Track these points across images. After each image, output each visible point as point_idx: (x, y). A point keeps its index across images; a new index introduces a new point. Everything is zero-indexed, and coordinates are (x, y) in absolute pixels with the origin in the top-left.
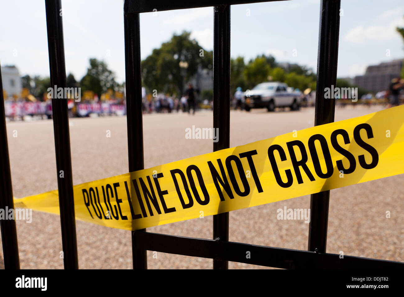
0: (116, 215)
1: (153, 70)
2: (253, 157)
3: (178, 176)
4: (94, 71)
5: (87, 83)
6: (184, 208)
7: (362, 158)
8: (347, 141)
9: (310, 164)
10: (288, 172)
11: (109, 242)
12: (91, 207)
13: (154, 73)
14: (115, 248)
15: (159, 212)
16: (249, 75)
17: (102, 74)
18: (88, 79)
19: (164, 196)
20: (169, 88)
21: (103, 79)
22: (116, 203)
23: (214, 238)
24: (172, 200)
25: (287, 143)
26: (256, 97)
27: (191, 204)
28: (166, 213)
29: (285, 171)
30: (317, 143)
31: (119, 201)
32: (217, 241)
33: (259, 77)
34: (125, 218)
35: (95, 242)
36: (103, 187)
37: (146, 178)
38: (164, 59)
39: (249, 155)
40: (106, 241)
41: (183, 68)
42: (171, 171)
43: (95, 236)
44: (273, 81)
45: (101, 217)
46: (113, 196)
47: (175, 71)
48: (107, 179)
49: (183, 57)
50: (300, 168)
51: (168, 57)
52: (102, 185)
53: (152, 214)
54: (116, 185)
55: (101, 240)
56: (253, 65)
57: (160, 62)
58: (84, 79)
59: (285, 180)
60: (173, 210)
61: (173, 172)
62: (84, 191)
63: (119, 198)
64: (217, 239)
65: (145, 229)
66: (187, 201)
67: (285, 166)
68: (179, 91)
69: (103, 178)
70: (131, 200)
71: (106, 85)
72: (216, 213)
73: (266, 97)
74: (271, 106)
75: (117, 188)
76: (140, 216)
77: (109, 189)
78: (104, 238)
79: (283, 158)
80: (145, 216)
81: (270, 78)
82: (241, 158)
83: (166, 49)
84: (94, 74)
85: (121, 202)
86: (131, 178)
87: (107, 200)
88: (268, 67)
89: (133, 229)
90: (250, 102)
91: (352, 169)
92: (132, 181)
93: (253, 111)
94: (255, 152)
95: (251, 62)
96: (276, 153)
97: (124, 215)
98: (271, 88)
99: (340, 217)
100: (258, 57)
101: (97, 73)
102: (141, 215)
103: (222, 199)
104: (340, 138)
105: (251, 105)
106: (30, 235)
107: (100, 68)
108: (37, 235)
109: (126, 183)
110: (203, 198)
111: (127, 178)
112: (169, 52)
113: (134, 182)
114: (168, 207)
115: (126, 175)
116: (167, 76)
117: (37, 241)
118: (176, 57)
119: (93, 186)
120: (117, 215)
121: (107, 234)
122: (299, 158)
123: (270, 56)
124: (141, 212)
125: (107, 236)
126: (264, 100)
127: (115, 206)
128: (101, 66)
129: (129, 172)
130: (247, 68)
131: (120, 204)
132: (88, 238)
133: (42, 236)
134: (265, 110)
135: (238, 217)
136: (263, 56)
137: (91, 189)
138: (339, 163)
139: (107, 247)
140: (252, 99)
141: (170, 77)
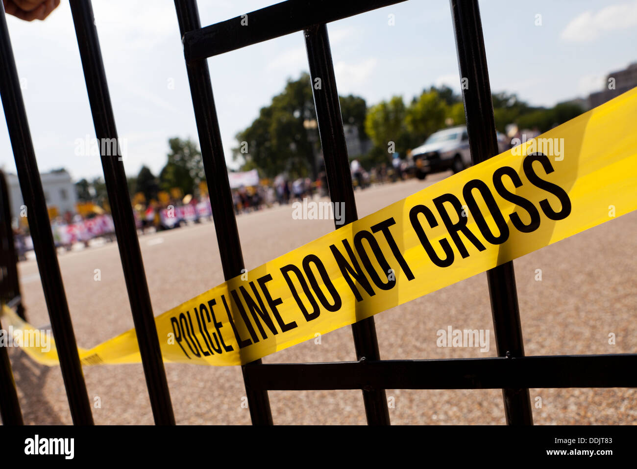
0: (217, 348)
1: (266, 140)
2: (390, 228)
3: (291, 274)
4: (178, 157)
5: (169, 176)
6: (308, 321)
7: (545, 204)
8: (517, 183)
9: (472, 226)
10: (444, 243)
11: (230, 409)
12: (183, 342)
13: (267, 144)
14: (239, 416)
15: (275, 332)
16: (414, 122)
17: (190, 160)
18: (171, 170)
19: (278, 307)
20: (293, 164)
21: (193, 167)
22: (214, 330)
23: (358, 359)
24: (289, 311)
25: (435, 201)
26: (431, 155)
27: (317, 313)
28: (284, 331)
29: (440, 241)
30: (476, 193)
31: (218, 326)
32: (362, 361)
33: (431, 123)
34: (229, 349)
35: (208, 411)
36: (195, 309)
37: (249, 285)
38: (279, 122)
39: (385, 226)
40: (225, 407)
41: (311, 130)
42: (281, 269)
43: (208, 401)
44: (455, 125)
45: (199, 355)
46: (209, 321)
47: (298, 136)
48: (199, 296)
49: (307, 114)
50: (460, 233)
51: (285, 117)
52: (195, 307)
53: (265, 337)
54: (212, 303)
55: (218, 407)
56: (419, 107)
57: (273, 127)
58: (164, 171)
59: (442, 255)
60: (293, 325)
61: (284, 270)
62: (173, 320)
63: (218, 321)
64: (362, 359)
65: (260, 360)
66: (310, 310)
67: (437, 234)
68: (309, 166)
69: (194, 297)
70: (234, 321)
71: (199, 175)
72: (354, 321)
73: (448, 153)
74: (459, 165)
75: (214, 307)
76: (248, 343)
77: (204, 311)
78: (222, 403)
79: (433, 223)
80: (256, 340)
81: (449, 121)
82: (374, 233)
83: (280, 105)
84: (177, 161)
85: (221, 326)
86: (229, 288)
87: (203, 329)
88: (443, 105)
89: (242, 363)
90: (423, 164)
91: (536, 223)
92: (231, 294)
93: (430, 178)
94: (391, 222)
95: (415, 101)
96: (421, 217)
97: (227, 344)
98: (454, 137)
99: (592, 323)
100: (424, 92)
101: (183, 159)
102: (249, 340)
103: (359, 298)
104: (506, 180)
105: (426, 170)
106: (113, 411)
107: (186, 151)
108: (125, 411)
109: (223, 297)
110: (331, 302)
111: (224, 291)
112: (284, 109)
113: (233, 294)
114: (286, 323)
115: (222, 286)
116: (288, 145)
117: (125, 419)
118: (297, 114)
119: (183, 310)
120: (219, 347)
121: (225, 396)
122: (455, 219)
123: (444, 86)
124: (249, 337)
125: (226, 400)
126: (444, 157)
127: (214, 334)
128: (186, 148)
129: (226, 280)
130: (410, 112)
131: (220, 329)
132: (198, 406)
133: (131, 411)
134: (449, 173)
135: (424, 346)
136: (433, 89)
137: (182, 316)
138: (514, 217)
139: (227, 415)
140: (425, 160)
141: (293, 146)
